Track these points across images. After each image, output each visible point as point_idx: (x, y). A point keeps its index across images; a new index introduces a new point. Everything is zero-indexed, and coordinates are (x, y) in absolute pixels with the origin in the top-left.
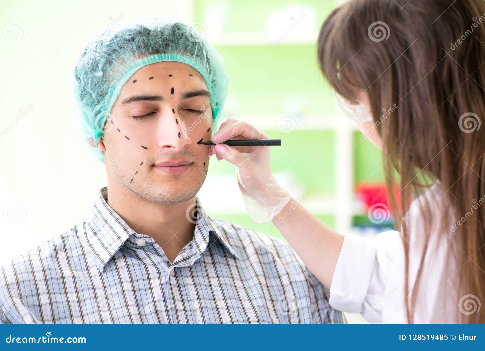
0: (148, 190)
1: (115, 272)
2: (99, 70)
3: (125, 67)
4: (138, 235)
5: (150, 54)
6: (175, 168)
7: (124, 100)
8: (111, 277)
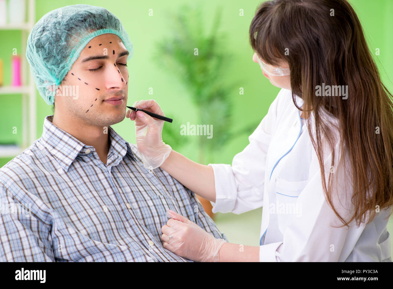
0: (100, 117)
1: (75, 171)
2: (62, 41)
3: (82, 38)
4: (87, 146)
5: (98, 29)
6: (118, 101)
7: (84, 60)
8: (73, 174)
